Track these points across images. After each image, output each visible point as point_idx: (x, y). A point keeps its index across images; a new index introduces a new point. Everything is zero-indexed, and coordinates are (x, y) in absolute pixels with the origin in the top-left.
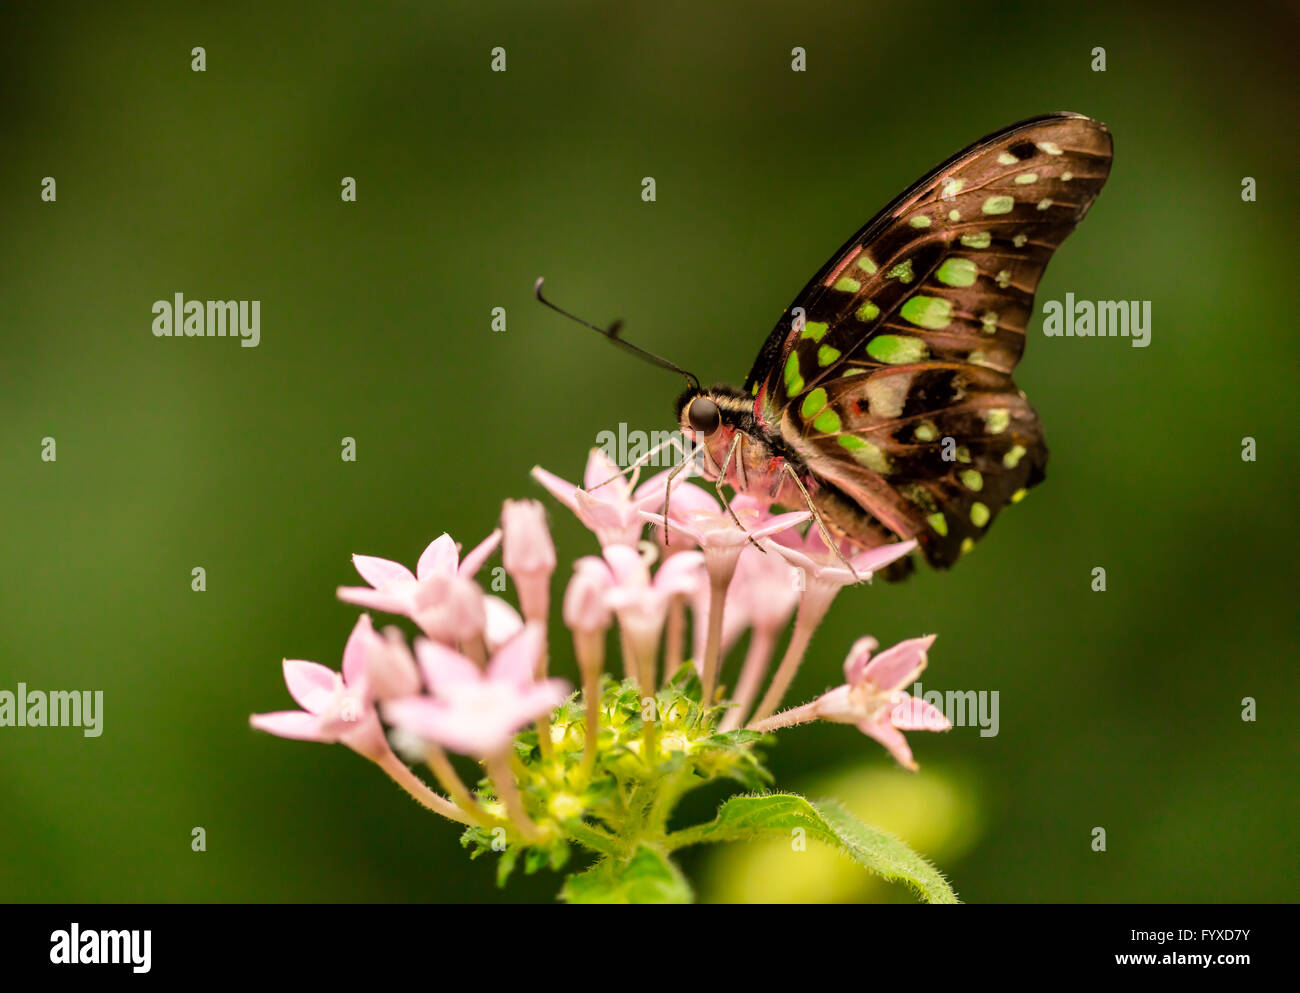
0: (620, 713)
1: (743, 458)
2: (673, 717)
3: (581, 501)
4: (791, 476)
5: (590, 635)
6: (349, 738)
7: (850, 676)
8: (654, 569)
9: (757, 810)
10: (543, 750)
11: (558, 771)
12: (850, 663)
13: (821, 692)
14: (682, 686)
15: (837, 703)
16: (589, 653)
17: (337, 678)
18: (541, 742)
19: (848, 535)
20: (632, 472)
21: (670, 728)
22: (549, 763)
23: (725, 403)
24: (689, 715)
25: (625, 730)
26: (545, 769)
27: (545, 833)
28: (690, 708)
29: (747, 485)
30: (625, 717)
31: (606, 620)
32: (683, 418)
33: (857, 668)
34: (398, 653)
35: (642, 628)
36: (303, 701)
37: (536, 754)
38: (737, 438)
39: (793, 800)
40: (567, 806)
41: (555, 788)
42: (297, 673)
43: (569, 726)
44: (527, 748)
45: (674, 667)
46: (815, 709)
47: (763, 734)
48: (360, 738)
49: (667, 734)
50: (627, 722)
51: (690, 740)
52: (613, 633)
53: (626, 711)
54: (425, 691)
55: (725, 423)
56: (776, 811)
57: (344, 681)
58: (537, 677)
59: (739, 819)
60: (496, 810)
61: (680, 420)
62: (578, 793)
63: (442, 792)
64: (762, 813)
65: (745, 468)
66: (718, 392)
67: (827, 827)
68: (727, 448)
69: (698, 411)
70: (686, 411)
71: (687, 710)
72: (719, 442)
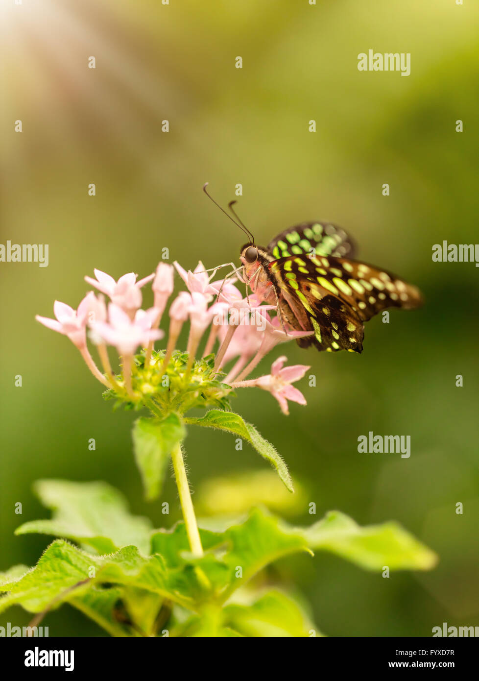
0: (180, 362)
1: (259, 277)
2: (199, 370)
3: (189, 277)
4: (274, 291)
5: (178, 321)
6: (72, 336)
7: (273, 371)
8: (210, 305)
9: (221, 417)
10: (146, 366)
11: (149, 375)
12: (275, 364)
13: (260, 376)
14: (207, 361)
15: (265, 381)
16: (175, 329)
17: (74, 312)
18: (146, 363)
19: (289, 322)
20: (213, 271)
21: (197, 374)
22: (146, 371)
23: (261, 253)
24: (206, 371)
25: (179, 369)
26: (144, 372)
27: (137, 396)
28: (208, 369)
29: (256, 288)
30: (181, 364)
31: (185, 317)
32: (243, 252)
33: (276, 368)
34: (101, 305)
35: (198, 326)
36: (58, 318)
37: (142, 366)
38: (260, 268)
39: (236, 416)
40: (148, 388)
41: (146, 381)
42: (59, 307)
43: (158, 360)
44: (140, 363)
45: (207, 353)
46: (255, 382)
47: (233, 388)
48: (77, 336)
49: (195, 375)
50: (181, 366)
51: (203, 380)
52: (186, 324)
53: (182, 361)
54: (108, 321)
55: (258, 260)
56: (229, 419)
57: (77, 315)
58: (152, 328)
59: (213, 419)
60: (121, 384)
61: (241, 253)
62: (154, 385)
63: (102, 370)
64: (223, 418)
65: (258, 280)
66: (260, 248)
67: (246, 430)
68: (255, 271)
69: (249, 251)
70: (245, 250)
71: (206, 369)
72: (253, 267)
